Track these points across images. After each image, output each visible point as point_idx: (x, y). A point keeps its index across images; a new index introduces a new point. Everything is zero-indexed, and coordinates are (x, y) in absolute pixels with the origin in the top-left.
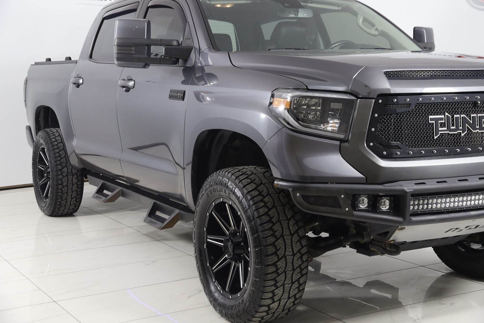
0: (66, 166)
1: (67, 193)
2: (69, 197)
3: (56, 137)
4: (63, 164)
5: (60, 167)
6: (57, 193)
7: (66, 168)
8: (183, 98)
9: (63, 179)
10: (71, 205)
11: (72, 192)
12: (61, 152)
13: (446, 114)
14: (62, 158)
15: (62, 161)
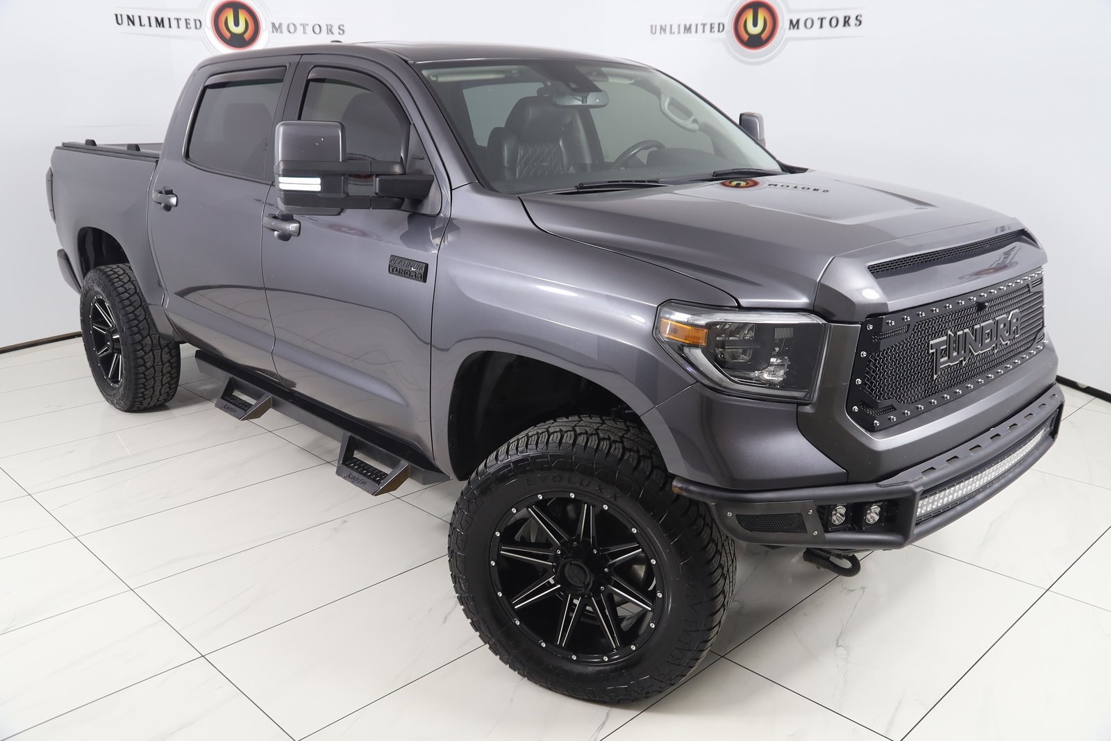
0: (148, 335)
1: (154, 378)
2: (158, 383)
3: (125, 283)
4: (142, 332)
5: (138, 337)
6: (137, 379)
7: (148, 337)
8: (424, 278)
9: (146, 357)
10: (160, 395)
11: (163, 375)
12: (137, 311)
13: (949, 332)
14: (140, 322)
15: (141, 326)
